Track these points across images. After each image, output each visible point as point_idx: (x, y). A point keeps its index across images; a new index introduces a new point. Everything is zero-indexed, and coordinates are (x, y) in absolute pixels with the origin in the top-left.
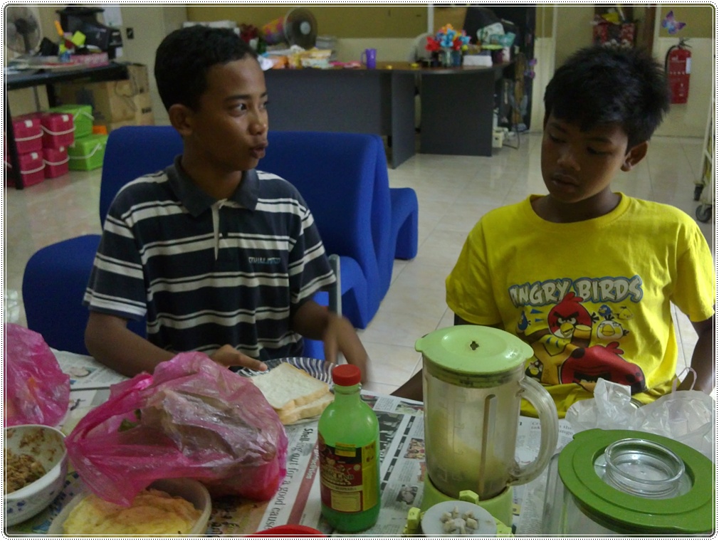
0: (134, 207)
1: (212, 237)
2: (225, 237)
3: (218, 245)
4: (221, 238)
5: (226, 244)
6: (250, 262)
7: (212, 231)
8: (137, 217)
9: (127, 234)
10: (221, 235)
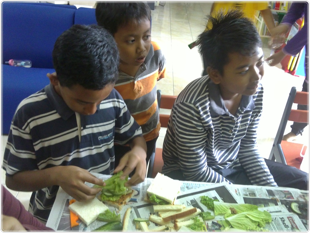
0: (29, 121)
1: (77, 130)
2: (85, 128)
3: (81, 134)
4: (82, 130)
5: (85, 132)
6: (99, 139)
7: (76, 126)
8: (32, 125)
9: (27, 137)
10: (82, 128)
